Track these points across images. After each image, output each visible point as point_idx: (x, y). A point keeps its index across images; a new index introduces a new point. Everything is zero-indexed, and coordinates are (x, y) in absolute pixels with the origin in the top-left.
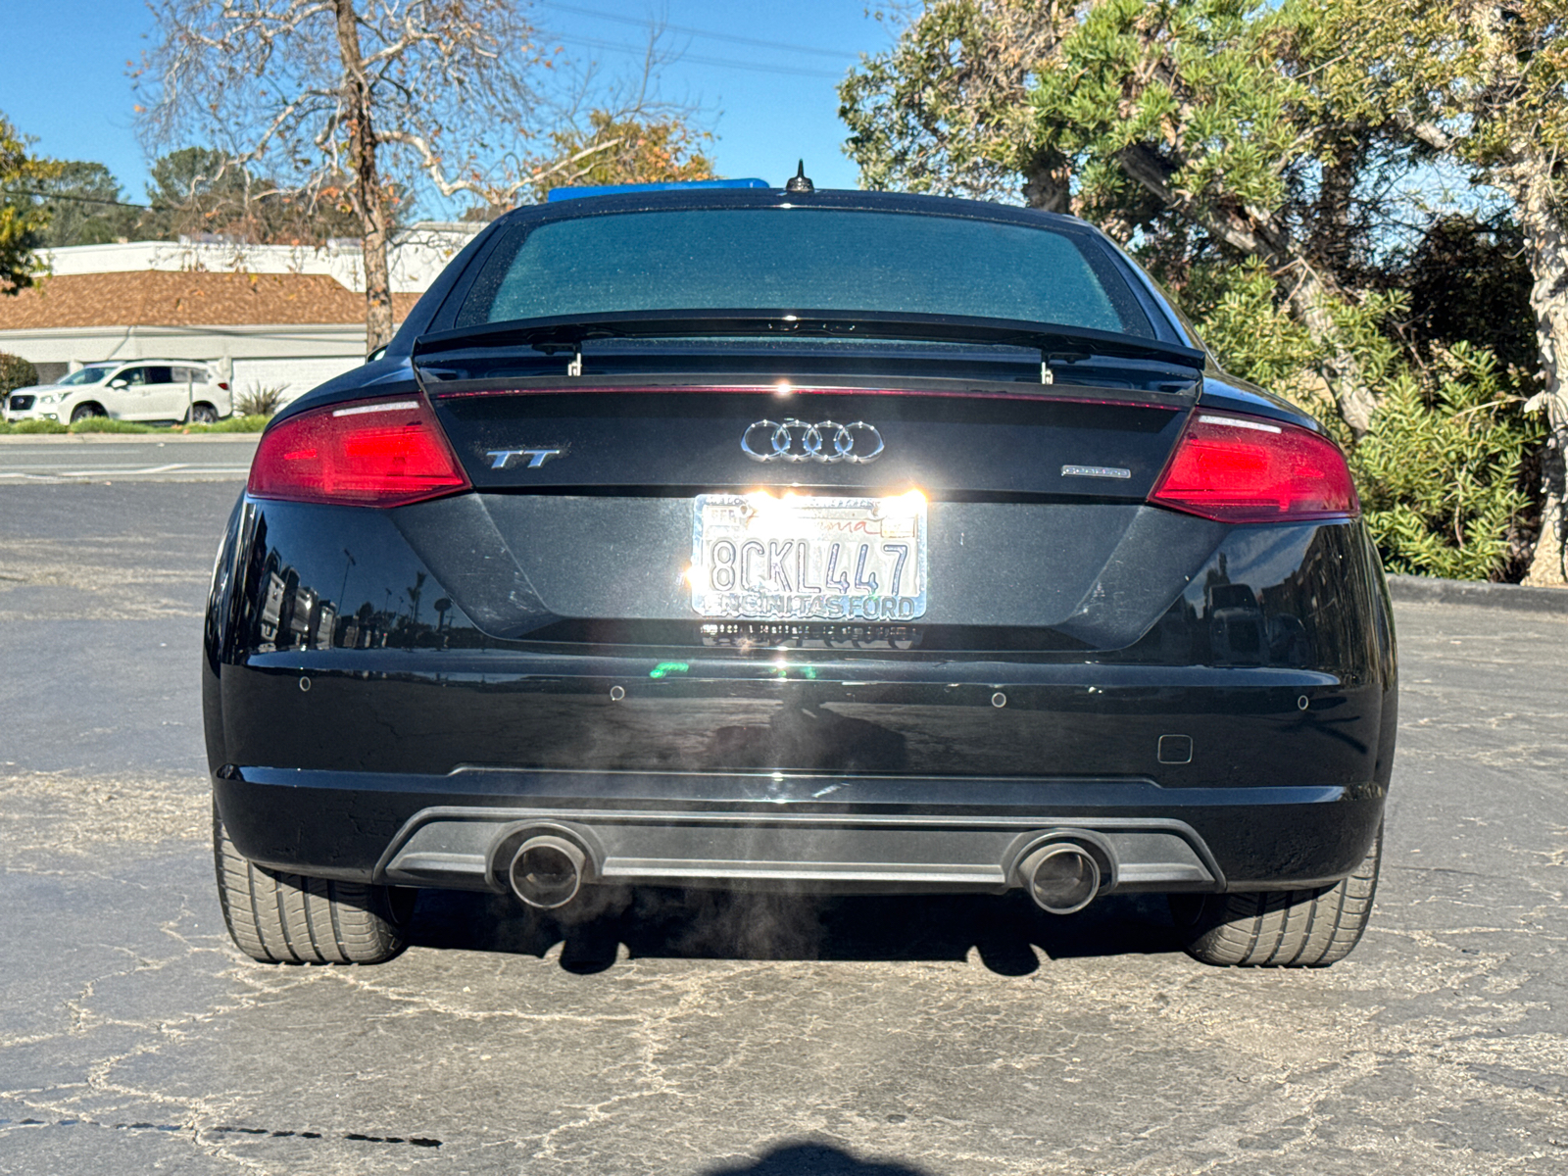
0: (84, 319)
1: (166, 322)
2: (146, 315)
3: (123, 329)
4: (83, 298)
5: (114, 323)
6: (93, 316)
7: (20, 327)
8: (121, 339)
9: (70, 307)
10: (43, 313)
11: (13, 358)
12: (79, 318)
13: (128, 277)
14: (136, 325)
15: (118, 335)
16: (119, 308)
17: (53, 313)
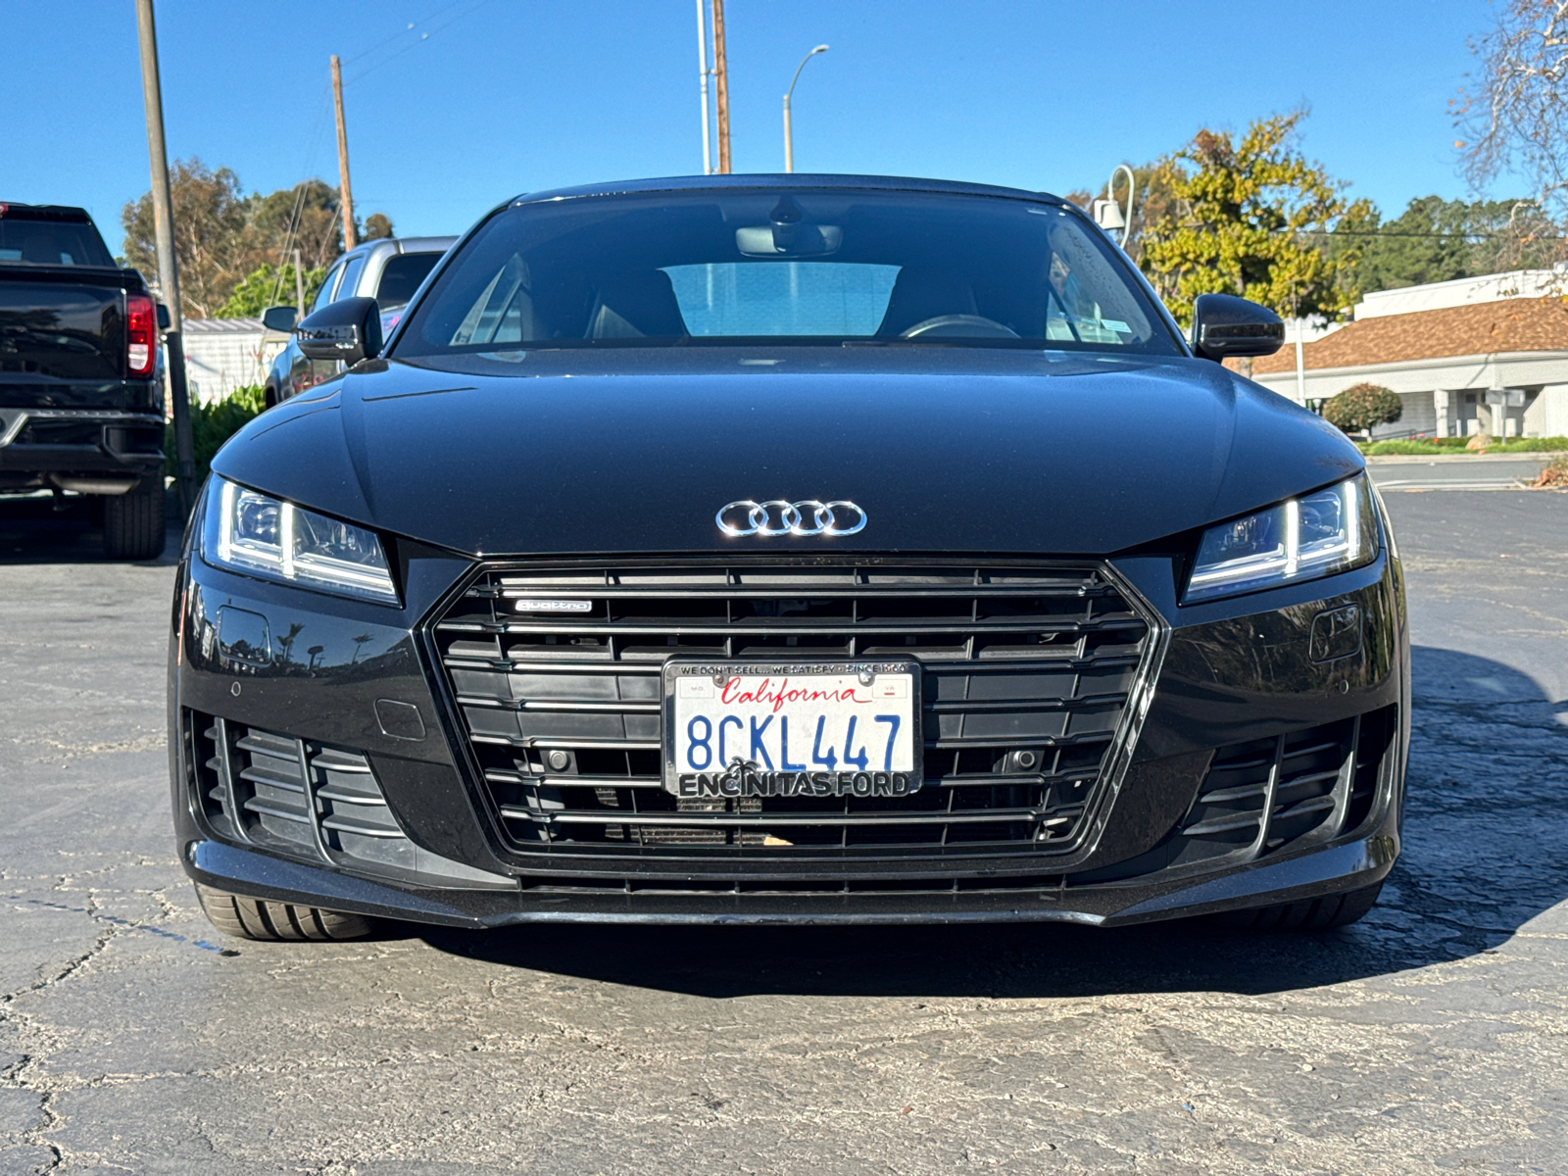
0: (1450, 350)
1: (1528, 347)
2: (1508, 342)
3: (1482, 357)
4: (1452, 330)
5: (1476, 352)
6: (1459, 346)
7: (1391, 361)
8: (1481, 367)
9: (1438, 339)
10: (1413, 346)
11: (1379, 388)
12: (1445, 349)
13: (1495, 307)
14: (1496, 352)
15: (1478, 363)
16: (1483, 337)
17: (1423, 345)
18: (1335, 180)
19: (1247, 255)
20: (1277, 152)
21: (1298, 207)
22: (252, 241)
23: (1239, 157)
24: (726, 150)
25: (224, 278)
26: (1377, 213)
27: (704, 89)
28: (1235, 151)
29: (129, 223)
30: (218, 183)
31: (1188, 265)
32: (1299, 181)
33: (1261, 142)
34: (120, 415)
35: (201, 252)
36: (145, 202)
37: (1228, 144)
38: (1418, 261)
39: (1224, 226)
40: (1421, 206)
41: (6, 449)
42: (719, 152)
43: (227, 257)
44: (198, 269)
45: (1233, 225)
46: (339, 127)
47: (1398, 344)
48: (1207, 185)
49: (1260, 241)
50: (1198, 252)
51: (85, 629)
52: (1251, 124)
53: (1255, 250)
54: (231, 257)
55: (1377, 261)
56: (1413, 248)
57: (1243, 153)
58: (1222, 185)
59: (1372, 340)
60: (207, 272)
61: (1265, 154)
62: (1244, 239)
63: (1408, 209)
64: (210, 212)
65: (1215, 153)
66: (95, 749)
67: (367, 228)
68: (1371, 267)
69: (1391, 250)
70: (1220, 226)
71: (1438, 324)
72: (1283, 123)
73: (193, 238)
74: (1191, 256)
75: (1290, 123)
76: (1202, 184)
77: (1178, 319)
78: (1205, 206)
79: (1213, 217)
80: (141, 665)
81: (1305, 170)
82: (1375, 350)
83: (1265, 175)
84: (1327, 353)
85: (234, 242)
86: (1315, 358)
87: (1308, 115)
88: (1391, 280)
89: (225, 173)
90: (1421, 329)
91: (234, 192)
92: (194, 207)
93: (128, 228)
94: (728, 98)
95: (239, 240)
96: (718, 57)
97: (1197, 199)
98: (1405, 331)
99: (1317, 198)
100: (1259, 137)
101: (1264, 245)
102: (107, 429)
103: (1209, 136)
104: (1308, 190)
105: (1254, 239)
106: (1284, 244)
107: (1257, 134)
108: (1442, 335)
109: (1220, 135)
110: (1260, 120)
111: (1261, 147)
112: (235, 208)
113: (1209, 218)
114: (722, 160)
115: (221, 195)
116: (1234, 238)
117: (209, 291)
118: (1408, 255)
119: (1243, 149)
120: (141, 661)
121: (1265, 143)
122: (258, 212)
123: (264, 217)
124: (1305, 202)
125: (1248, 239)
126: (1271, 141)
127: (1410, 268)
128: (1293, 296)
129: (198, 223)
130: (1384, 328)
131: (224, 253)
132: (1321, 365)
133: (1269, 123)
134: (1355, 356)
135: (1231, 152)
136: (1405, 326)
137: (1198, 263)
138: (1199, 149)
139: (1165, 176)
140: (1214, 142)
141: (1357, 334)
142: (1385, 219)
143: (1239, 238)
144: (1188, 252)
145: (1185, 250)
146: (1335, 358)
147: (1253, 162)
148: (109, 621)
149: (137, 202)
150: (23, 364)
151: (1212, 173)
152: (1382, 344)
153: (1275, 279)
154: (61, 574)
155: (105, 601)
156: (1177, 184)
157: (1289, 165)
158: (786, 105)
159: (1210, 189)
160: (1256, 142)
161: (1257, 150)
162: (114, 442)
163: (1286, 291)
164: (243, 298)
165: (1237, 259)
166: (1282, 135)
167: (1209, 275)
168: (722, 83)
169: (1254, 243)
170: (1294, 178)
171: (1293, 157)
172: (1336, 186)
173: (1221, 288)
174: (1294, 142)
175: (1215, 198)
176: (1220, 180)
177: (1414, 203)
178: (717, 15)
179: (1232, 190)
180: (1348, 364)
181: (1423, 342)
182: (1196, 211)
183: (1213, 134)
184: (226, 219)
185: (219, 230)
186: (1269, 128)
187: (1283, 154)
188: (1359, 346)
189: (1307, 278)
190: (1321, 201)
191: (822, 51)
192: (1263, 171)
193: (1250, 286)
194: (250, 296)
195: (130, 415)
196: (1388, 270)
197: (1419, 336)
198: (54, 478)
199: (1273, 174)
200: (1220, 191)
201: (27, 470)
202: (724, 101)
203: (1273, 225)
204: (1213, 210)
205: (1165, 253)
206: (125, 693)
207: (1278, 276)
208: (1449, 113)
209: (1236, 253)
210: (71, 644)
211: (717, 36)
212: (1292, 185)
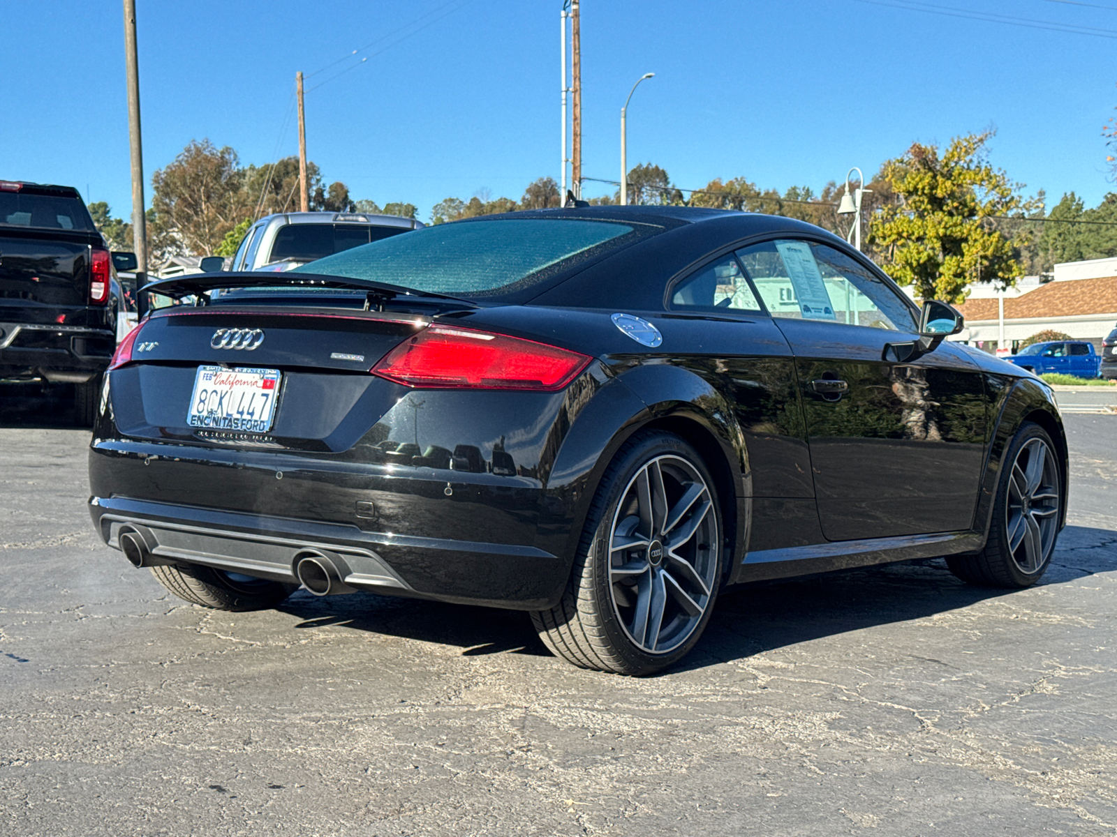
7: (1072, 314)
9: (1107, 299)
11: (1060, 334)
12: (1112, 307)
17: (1096, 304)
18: (1014, 183)
19: (945, 235)
20: (971, 161)
21: (985, 201)
22: (245, 200)
23: (943, 164)
24: (578, 146)
25: (223, 227)
26: (1081, 203)
27: (564, 102)
28: (940, 160)
29: (157, 185)
30: (222, 157)
31: (903, 241)
32: (987, 182)
33: (959, 154)
34: (83, 330)
35: (208, 207)
36: (169, 170)
37: (934, 154)
38: (1111, 239)
39: (929, 213)
40: (1114, 198)
41: (5, 350)
42: (572, 147)
43: (227, 211)
44: (205, 219)
45: (936, 213)
46: (300, 123)
47: (1078, 302)
48: (917, 184)
49: (955, 225)
50: (910, 232)
51: (39, 472)
52: (953, 140)
53: (952, 231)
54: (230, 211)
55: (1080, 238)
56: (1107, 229)
57: (945, 161)
58: (929, 184)
59: (1059, 298)
60: (211, 222)
61: (962, 162)
62: (943, 223)
63: (1105, 200)
64: (215, 178)
65: (926, 161)
66: (6, 546)
67: (330, 193)
68: (1075, 243)
69: (1090, 231)
70: (926, 214)
71: (1108, 288)
72: (976, 140)
73: (203, 197)
74: (905, 234)
75: (981, 140)
76: (914, 182)
77: (895, 279)
78: (917, 198)
79: (923, 207)
80: (61, 496)
81: (992, 174)
82: (1060, 306)
83: (962, 177)
84: (1025, 307)
85: (232, 201)
86: (1016, 310)
87: (995, 135)
88: (1090, 253)
89: (228, 150)
90: (1096, 291)
91: (234, 164)
92: (204, 175)
93: (157, 188)
94: (581, 109)
95: (236, 199)
96: (575, 79)
97: (910, 193)
98: (1083, 293)
99: (999, 195)
100: (958, 150)
101: (958, 228)
102: (74, 339)
103: (920, 149)
104: (993, 189)
105: (951, 223)
106: (973, 228)
107: (957, 148)
108: (1110, 296)
109: (929, 148)
110: (959, 137)
111: (959, 157)
112: (233, 176)
113: (920, 207)
114: (574, 154)
115: (224, 166)
116: (937, 223)
117: (212, 236)
118: (1103, 234)
119: (945, 158)
120: (63, 494)
121: (962, 154)
122: (252, 179)
123: (256, 183)
124: (991, 198)
125: (946, 223)
126: (967, 153)
127: (1105, 244)
128: (978, 266)
129: (206, 186)
130: (1068, 289)
131: (225, 208)
132: (1020, 315)
133: (966, 140)
134: (1046, 310)
135: (937, 160)
136: (1083, 289)
137: (910, 239)
138: (912, 157)
139: (887, 176)
140: (923, 153)
141: (1048, 293)
142: (1086, 208)
143: (940, 223)
144: (903, 231)
145: (900, 230)
146: (1030, 311)
147: (952, 168)
148: (54, 467)
149: (163, 170)
150: (21, 293)
151: (922, 175)
152: (1066, 302)
153: (966, 253)
154: (39, 436)
155: (60, 454)
156: (896, 182)
157: (980, 171)
158: (623, 114)
159: (920, 186)
160: (955, 153)
161: (956, 159)
162: (78, 349)
163: (973, 263)
164: (231, 242)
165: (938, 237)
166: (974, 149)
167: (918, 249)
168: (577, 98)
169: (950, 226)
170: (982, 180)
171: (983, 165)
172: (1014, 187)
173: (926, 258)
174: (983, 155)
175: (923, 193)
176: (927, 179)
177: (1109, 196)
178: (575, 49)
179: (936, 188)
180: (1039, 315)
181: (1096, 301)
182: (910, 202)
183: (923, 147)
184: (227, 184)
185: (222, 191)
186: (965, 144)
187: (976, 162)
188: (1049, 302)
189: (989, 253)
190: (1003, 196)
191: (650, 77)
192: (960, 174)
193: (948, 258)
194: (236, 240)
195: (90, 330)
196: (1088, 245)
197: (1093, 297)
198: (40, 370)
199: (968, 176)
200: (927, 188)
201: (19, 365)
202: (578, 110)
203: (966, 214)
204: (923, 202)
205: (886, 232)
206: (42, 513)
207: (968, 251)
208: (1103, 135)
209: (937, 233)
210: (22, 481)
211: (575, 64)
212: (981, 185)
